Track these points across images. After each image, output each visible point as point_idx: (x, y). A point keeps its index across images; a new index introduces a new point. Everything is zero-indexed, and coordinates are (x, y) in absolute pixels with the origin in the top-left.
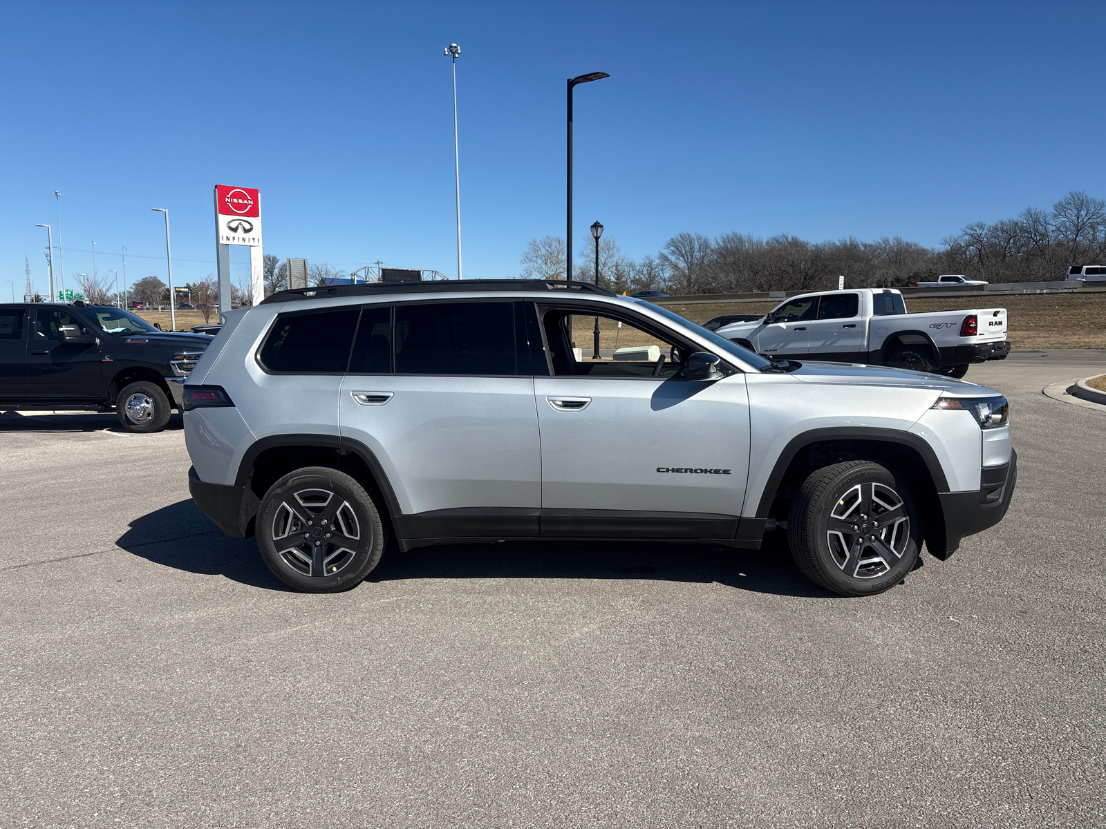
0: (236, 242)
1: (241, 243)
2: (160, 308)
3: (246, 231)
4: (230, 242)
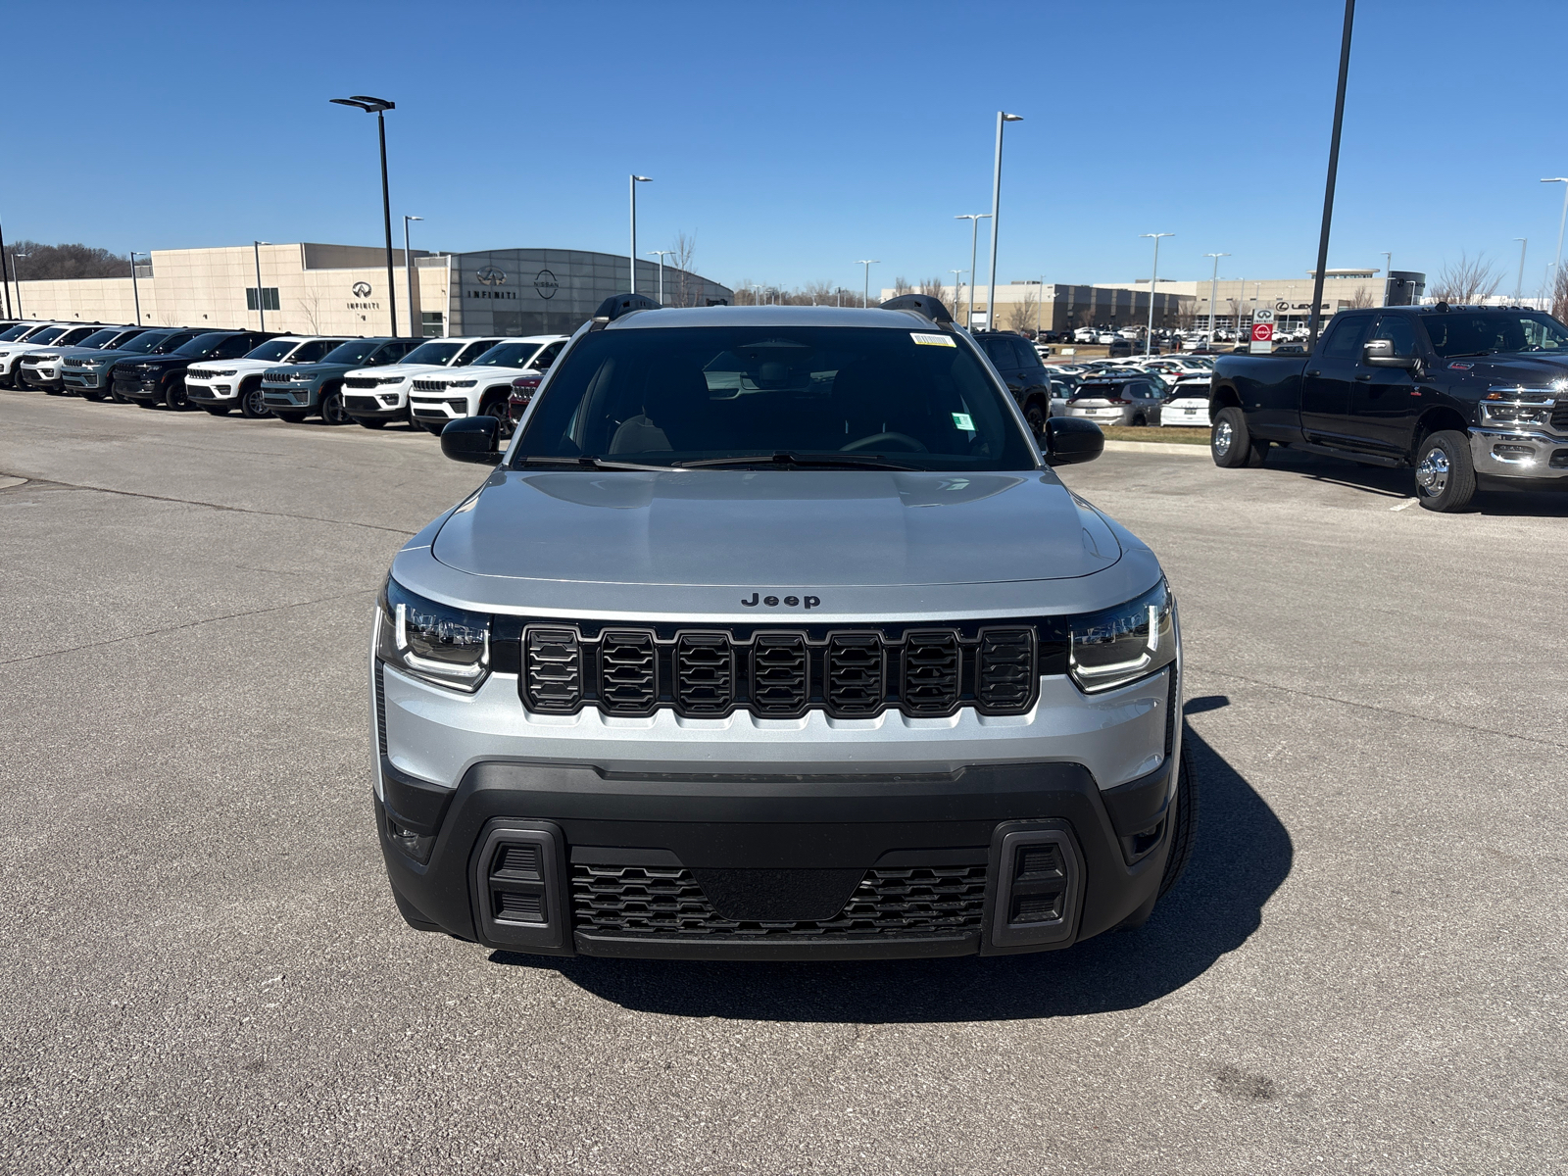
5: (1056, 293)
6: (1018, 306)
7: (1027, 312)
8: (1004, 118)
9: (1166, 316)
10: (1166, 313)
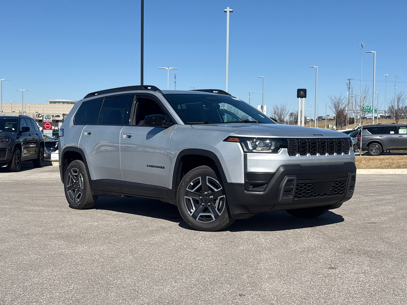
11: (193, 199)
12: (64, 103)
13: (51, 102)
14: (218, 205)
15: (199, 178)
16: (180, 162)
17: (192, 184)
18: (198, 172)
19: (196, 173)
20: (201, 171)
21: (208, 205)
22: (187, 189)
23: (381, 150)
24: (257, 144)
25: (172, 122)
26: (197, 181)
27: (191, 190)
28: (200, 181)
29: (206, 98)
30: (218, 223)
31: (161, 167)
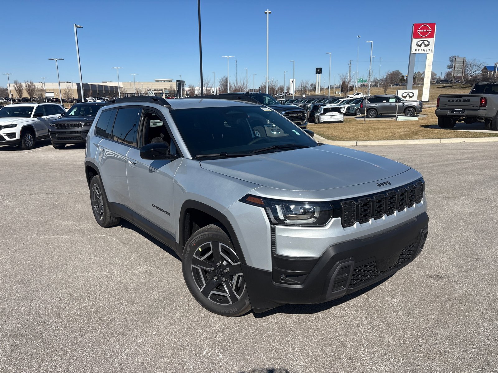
0: (420, 52)
1: (422, 52)
2: (392, 86)
3: (426, 46)
4: (417, 52)
5: (77, 86)
6: (65, 90)
7: (69, 92)
8: (76, 27)
9: (115, 93)
10: (115, 92)
11: (202, 269)
12: (164, 81)
13: (156, 81)
14: (236, 284)
15: (209, 244)
16: (187, 214)
17: (200, 250)
18: (207, 235)
19: (204, 237)
20: (212, 235)
21: (223, 281)
22: (194, 256)
23: (376, 114)
24: (292, 209)
25: (179, 154)
26: (207, 247)
27: (199, 257)
28: (210, 247)
29: (227, 113)
30: (237, 310)
31: (167, 213)
